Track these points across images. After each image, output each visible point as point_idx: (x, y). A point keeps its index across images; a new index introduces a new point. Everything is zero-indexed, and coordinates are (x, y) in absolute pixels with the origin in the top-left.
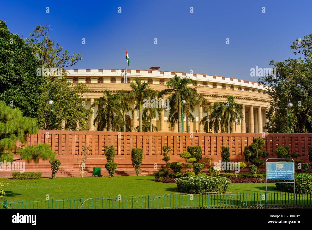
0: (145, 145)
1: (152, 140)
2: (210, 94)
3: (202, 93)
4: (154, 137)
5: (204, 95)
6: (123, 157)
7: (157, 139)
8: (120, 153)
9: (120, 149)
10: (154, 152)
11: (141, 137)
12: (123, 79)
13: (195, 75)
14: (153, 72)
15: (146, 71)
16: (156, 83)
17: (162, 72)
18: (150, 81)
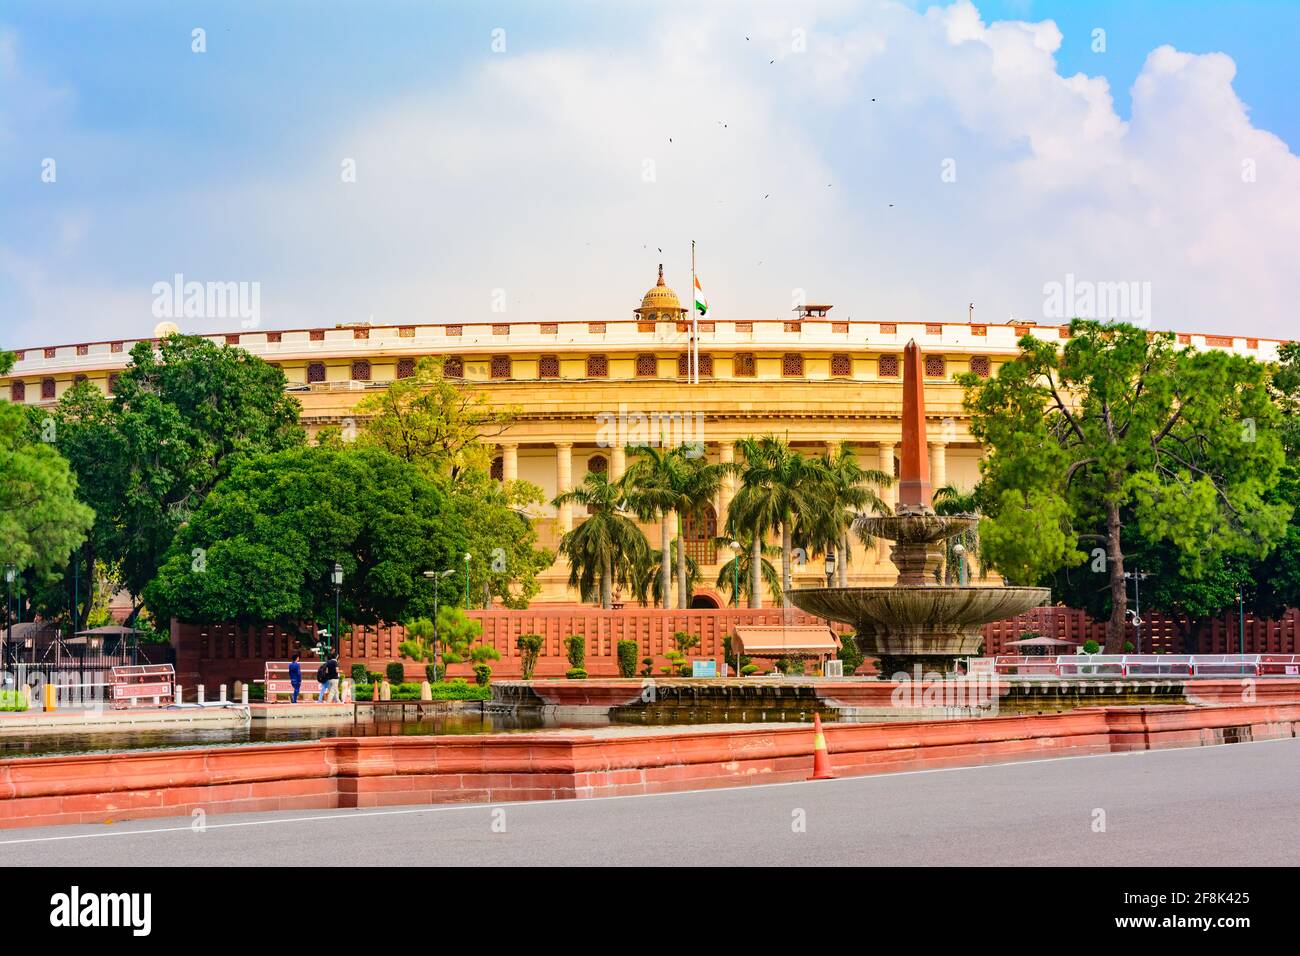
6: (595, 662)
8: (589, 652)
9: (589, 644)
12: (683, 359)
13: (979, 329)
14: (803, 325)
15: (777, 324)
16: (818, 372)
17: (843, 325)
18: (793, 362)
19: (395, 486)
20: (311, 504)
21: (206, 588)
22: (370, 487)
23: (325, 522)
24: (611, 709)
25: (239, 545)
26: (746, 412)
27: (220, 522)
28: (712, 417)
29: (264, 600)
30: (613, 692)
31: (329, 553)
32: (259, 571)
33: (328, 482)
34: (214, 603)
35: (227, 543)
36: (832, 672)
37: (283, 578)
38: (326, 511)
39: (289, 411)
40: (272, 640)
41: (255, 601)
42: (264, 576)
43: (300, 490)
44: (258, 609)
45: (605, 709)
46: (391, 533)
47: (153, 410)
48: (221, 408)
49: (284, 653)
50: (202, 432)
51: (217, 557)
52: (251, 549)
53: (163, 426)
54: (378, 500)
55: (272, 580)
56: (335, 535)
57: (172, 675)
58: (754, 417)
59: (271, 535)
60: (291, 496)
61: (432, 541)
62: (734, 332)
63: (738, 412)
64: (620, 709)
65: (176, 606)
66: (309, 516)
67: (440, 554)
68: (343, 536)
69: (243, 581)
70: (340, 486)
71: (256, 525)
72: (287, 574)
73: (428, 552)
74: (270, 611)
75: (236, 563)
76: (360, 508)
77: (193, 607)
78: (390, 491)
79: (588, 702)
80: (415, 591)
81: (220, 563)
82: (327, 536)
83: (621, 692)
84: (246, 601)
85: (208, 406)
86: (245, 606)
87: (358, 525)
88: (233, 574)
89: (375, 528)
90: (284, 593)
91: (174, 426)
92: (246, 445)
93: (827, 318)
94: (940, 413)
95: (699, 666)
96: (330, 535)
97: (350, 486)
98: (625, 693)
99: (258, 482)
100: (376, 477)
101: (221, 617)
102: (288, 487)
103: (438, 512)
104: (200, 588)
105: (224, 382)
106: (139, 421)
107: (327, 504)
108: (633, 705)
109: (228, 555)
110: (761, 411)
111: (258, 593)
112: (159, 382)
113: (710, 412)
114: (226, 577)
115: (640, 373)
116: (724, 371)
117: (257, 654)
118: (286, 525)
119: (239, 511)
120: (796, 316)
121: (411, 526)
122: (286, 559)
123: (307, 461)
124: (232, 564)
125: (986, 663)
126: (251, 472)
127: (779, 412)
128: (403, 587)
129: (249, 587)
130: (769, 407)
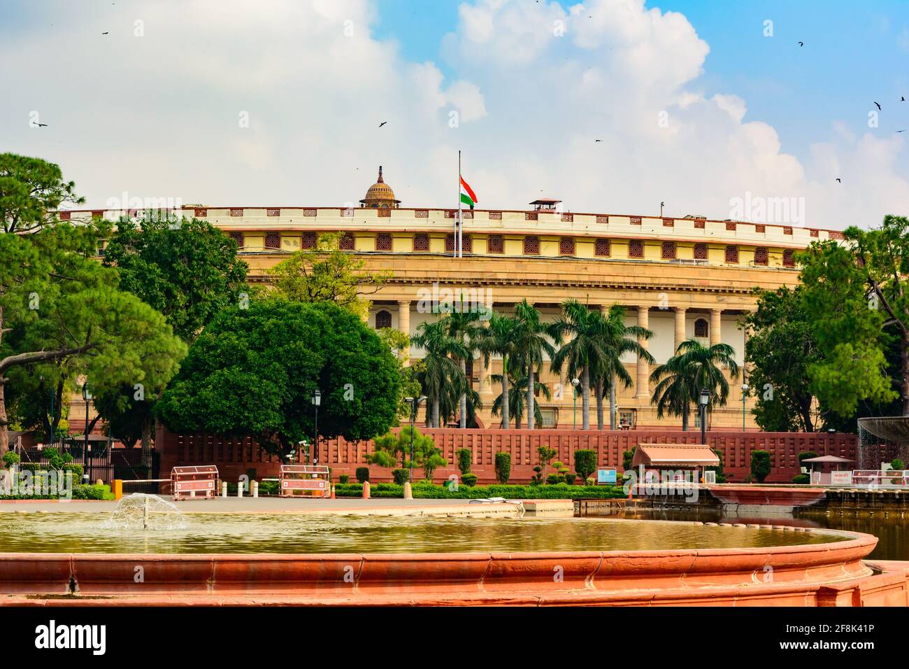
0: (515, 449)
1: (524, 442)
2: (709, 286)
3: (684, 285)
4: (528, 438)
5: (691, 288)
6: (480, 469)
7: (533, 440)
8: (475, 461)
9: (475, 455)
10: (528, 461)
11: (509, 438)
12: (449, 238)
13: (668, 222)
14: (539, 215)
15: (520, 214)
16: (550, 250)
17: (569, 216)
18: (532, 242)
19: (348, 331)
20: (288, 342)
21: (211, 406)
22: (330, 332)
23: (298, 356)
24: (795, 509)
25: (234, 373)
26: (503, 280)
27: (219, 356)
28: (477, 283)
29: (254, 416)
30: (794, 495)
31: (300, 381)
32: (253, 394)
33: (301, 327)
34: (216, 418)
35: (226, 371)
36: (708, 480)
37: (270, 400)
38: (300, 348)
39: (239, 272)
40: (211, 447)
41: (248, 418)
42: (256, 398)
43: (280, 334)
44: (250, 424)
45: (790, 508)
46: (347, 366)
47: (140, 268)
48: (191, 267)
49: (239, 458)
50: (176, 285)
51: (219, 383)
52: (246, 377)
53: (149, 280)
54: (337, 342)
55: (262, 401)
56: (307, 367)
57: (216, 474)
58: (509, 283)
59: (260, 366)
60: (274, 338)
61: (378, 373)
62: (488, 219)
63: (496, 279)
64: (803, 509)
65: (187, 420)
66: (287, 352)
67: (383, 384)
68: (312, 368)
69: (240, 402)
70: (309, 331)
71: (249, 359)
72: (273, 397)
73: (375, 382)
74: (259, 425)
75: (234, 388)
76: (323, 347)
77: (198, 421)
78: (345, 335)
79: (768, 502)
80: (364, 413)
81: (221, 387)
82: (299, 368)
83: (802, 495)
84: (242, 417)
85: (180, 265)
86: (240, 420)
87: (323, 359)
88: (232, 396)
89: (335, 361)
90: (269, 411)
91: (157, 280)
92: (211, 297)
93: (557, 211)
94: (646, 284)
95: (603, 474)
96: (303, 367)
97: (316, 329)
98: (806, 496)
99: (242, 326)
100: (333, 323)
101: (222, 429)
102: (271, 331)
103: (379, 352)
104: (206, 406)
105: (193, 247)
106: (130, 276)
107: (300, 343)
108: (813, 505)
109: (227, 381)
110: (513, 280)
111: (251, 411)
112: (138, 246)
113: (476, 279)
114: (227, 398)
115: (416, 248)
116: (480, 248)
117: (220, 458)
118: (270, 358)
119: (234, 347)
120: (532, 208)
121: (362, 361)
122: (272, 385)
123: (281, 310)
124: (230, 388)
125: (845, 475)
126: (237, 318)
127: (527, 280)
128: (356, 409)
129: (245, 406)
130: (519, 277)
